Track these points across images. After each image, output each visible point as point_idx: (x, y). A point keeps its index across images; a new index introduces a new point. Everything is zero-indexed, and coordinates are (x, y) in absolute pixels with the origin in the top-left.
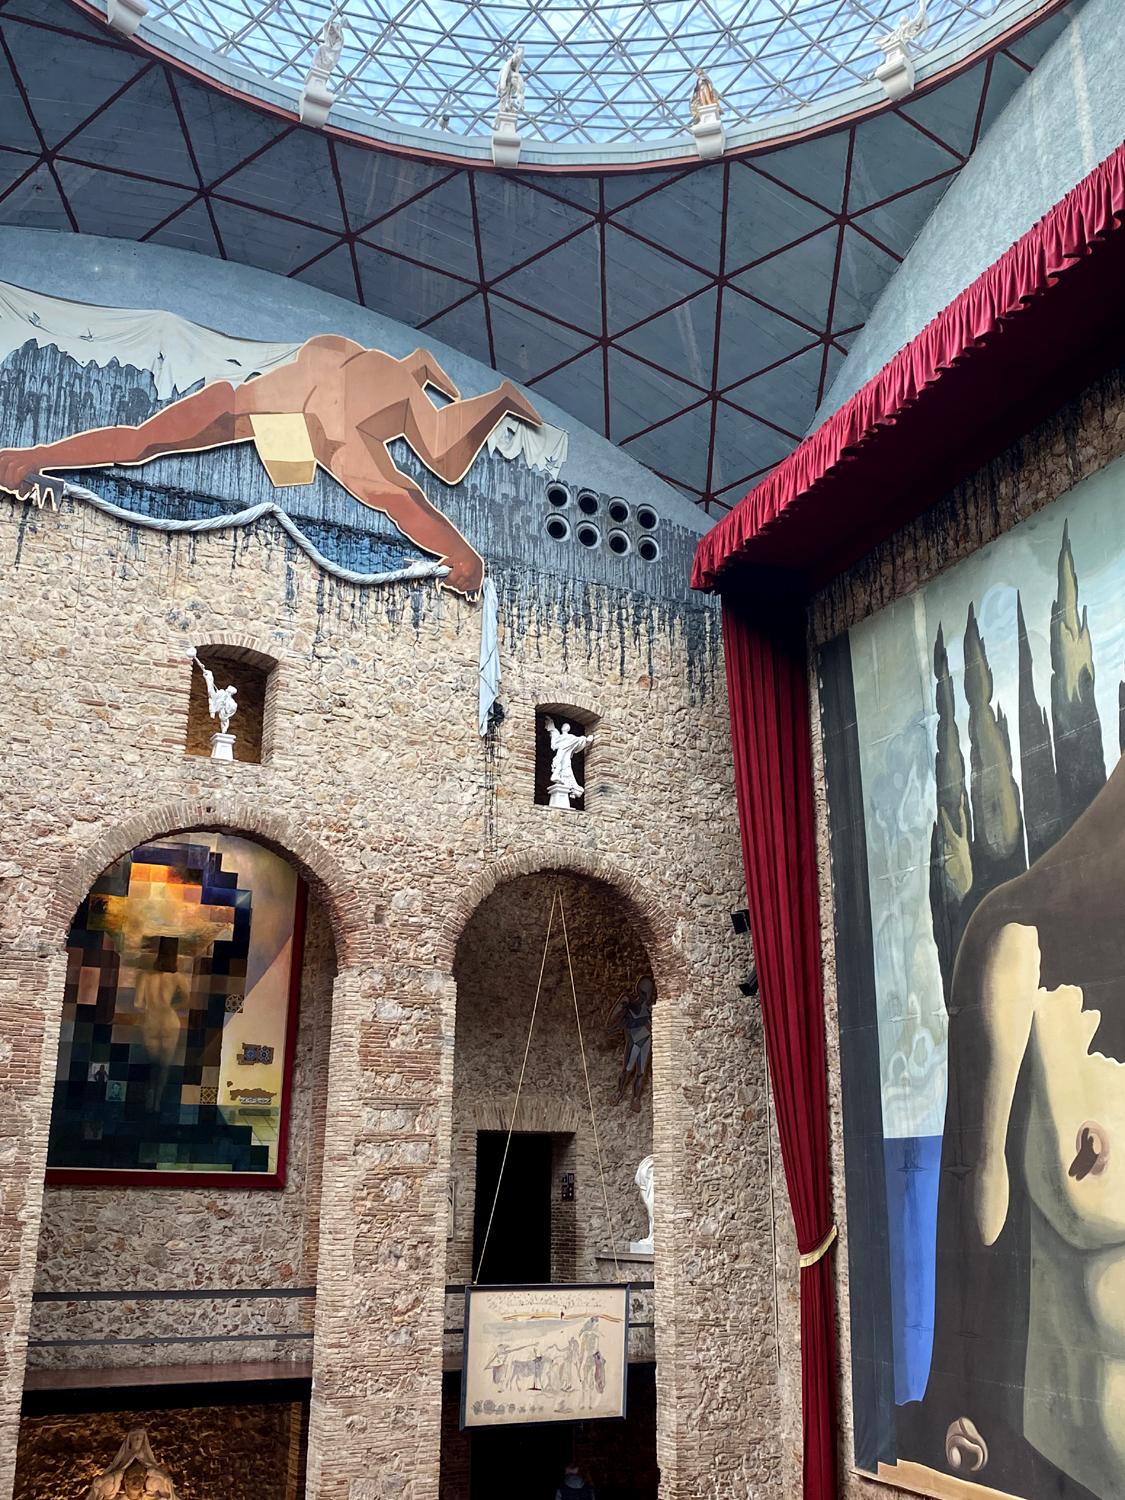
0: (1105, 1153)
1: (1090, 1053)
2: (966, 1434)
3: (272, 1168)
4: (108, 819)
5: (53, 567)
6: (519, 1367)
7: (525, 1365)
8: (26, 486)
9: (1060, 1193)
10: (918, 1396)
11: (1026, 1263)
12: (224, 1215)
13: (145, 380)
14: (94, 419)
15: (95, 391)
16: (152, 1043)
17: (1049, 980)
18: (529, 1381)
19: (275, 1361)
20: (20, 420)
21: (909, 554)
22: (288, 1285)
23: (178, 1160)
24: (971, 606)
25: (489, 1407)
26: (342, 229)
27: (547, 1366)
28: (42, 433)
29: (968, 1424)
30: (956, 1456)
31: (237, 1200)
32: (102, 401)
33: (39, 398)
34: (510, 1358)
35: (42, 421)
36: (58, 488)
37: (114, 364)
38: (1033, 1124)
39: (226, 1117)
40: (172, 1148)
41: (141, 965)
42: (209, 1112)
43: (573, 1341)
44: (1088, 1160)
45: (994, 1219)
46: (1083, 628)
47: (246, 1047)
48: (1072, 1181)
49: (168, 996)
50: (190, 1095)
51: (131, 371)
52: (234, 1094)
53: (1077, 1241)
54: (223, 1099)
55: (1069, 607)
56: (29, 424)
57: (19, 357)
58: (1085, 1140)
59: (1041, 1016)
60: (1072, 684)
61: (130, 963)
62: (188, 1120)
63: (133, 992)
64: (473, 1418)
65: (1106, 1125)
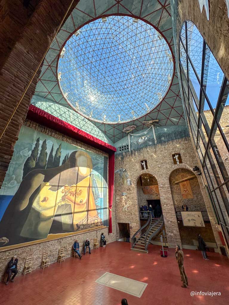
0: (47, 200)
1: (49, 190)
2: (3, 240)
9: (39, 204)
24: (46, 140)
29: (4, 238)
44: (45, 200)
48: (41, 203)
58: (45, 198)
59: (42, 184)
65: (49, 197)
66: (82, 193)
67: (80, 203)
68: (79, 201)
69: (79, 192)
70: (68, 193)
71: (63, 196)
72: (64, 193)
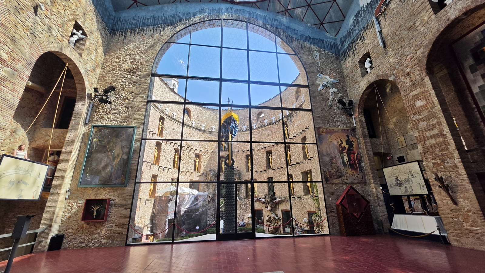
4: (423, 45)
5: (392, 16)
8: (381, 11)
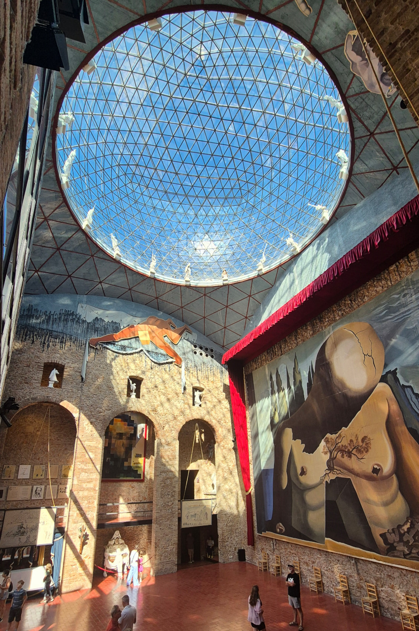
0: (306, 471)
1: (303, 452)
2: (280, 526)
3: (142, 478)
5: (101, 361)
6: (192, 516)
7: (193, 515)
8: (96, 345)
9: (298, 479)
10: (270, 519)
11: (291, 493)
12: (132, 487)
13: (118, 325)
14: (109, 332)
15: (109, 327)
16: (118, 454)
17: (295, 438)
18: (194, 518)
19: (143, 516)
20: (95, 332)
21: (264, 358)
22: (145, 501)
23: (124, 477)
24: (277, 368)
25: (186, 524)
26: (156, 296)
27: (197, 515)
28: (99, 335)
29: (281, 524)
30: (278, 530)
31: (135, 484)
32: (110, 329)
33: (98, 328)
34: (190, 514)
35: (99, 333)
36: (102, 345)
37: (112, 321)
38: (292, 466)
39: (133, 467)
40: (123, 475)
41: (116, 438)
42: (130, 467)
43: (202, 510)
44: (303, 472)
45: (285, 484)
46: (299, 373)
47: (136, 454)
48: (300, 477)
49: (121, 444)
50: (126, 464)
51: (116, 323)
52: (134, 464)
53: (301, 488)
54: (132, 465)
55: (297, 369)
56: (96, 332)
57: (94, 320)
58: (302, 469)
59: (293, 446)
60: (298, 383)
61: (113, 438)
62: (126, 469)
63: (115, 443)
64: (183, 526)
65: (307, 466)
66: (372, 446)
67: (375, 475)
68: (370, 470)
69: (361, 444)
70: (336, 453)
71: (328, 461)
72: (329, 454)
